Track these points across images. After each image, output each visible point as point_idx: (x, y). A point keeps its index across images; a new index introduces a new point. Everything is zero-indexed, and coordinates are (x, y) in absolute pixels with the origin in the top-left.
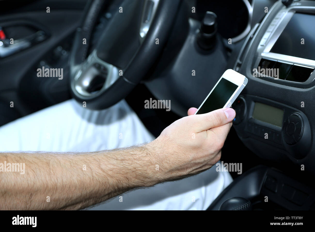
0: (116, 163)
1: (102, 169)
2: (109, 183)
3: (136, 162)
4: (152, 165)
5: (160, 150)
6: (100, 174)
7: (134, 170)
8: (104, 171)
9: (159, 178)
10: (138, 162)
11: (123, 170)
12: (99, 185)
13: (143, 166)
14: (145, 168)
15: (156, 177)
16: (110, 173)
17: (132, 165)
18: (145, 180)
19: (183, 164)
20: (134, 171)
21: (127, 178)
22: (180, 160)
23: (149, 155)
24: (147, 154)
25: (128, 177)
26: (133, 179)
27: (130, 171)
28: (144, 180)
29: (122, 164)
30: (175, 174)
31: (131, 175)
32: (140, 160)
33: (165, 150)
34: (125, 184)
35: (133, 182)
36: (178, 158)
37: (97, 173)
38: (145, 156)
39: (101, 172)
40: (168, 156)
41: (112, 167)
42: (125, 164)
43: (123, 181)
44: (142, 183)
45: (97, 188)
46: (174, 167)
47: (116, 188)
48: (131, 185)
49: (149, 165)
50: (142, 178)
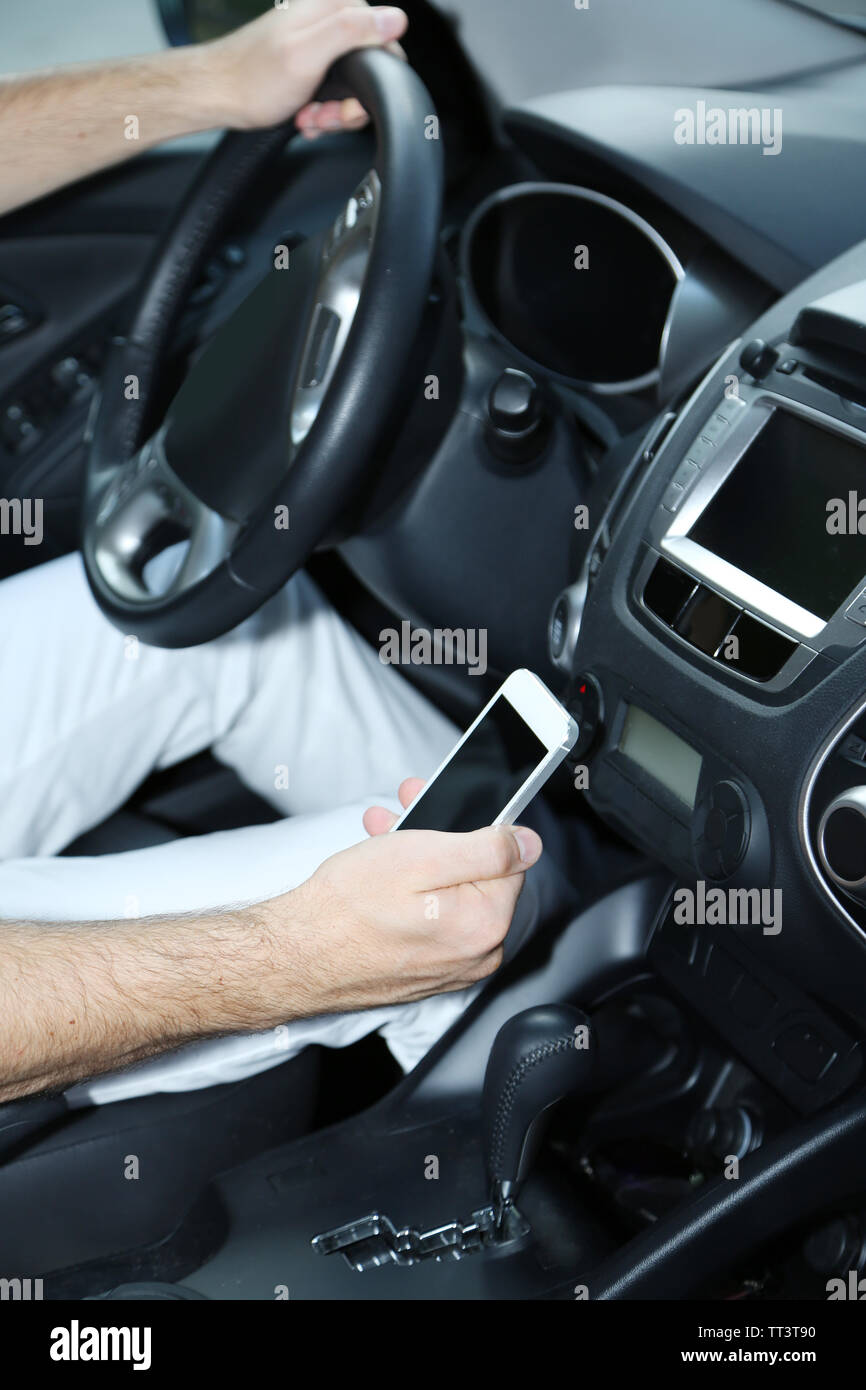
0: (160, 966)
1: (116, 986)
2: (134, 1025)
3: (227, 963)
4: (275, 972)
5: (304, 928)
6: (109, 999)
7: (217, 988)
8: (121, 991)
9: (295, 1009)
10: (232, 964)
11: (184, 989)
12: (104, 1033)
13: (246, 975)
14: (254, 981)
15: (288, 1006)
16: (142, 996)
17: (212, 974)
18: (253, 1016)
19: (374, 976)
20: (219, 989)
21: (194, 1011)
22: (365, 964)
23: (267, 943)
24: (262, 941)
25: (196, 1008)
26: (214, 1013)
27: (204, 990)
28: (247, 1015)
29: (180, 970)
30: (352, 999)
31: (206, 1002)
32: (239, 959)
33: (318, 931)
34: (187, 1025)
35: (215, 1022)
36: (359, 958)
37: (100, 998)
38: (256, 947)
39: (112, 993)
40: (327, 949)
41: (147, 977)
42: (189, 968)
43: (182, 1019)
44: (242, 1022)
45: (96, 1040)
46: (344, 981)
47: (160, 1036)
48: (205, 1029)
49: (264, 975)
50: (241, 1010)
